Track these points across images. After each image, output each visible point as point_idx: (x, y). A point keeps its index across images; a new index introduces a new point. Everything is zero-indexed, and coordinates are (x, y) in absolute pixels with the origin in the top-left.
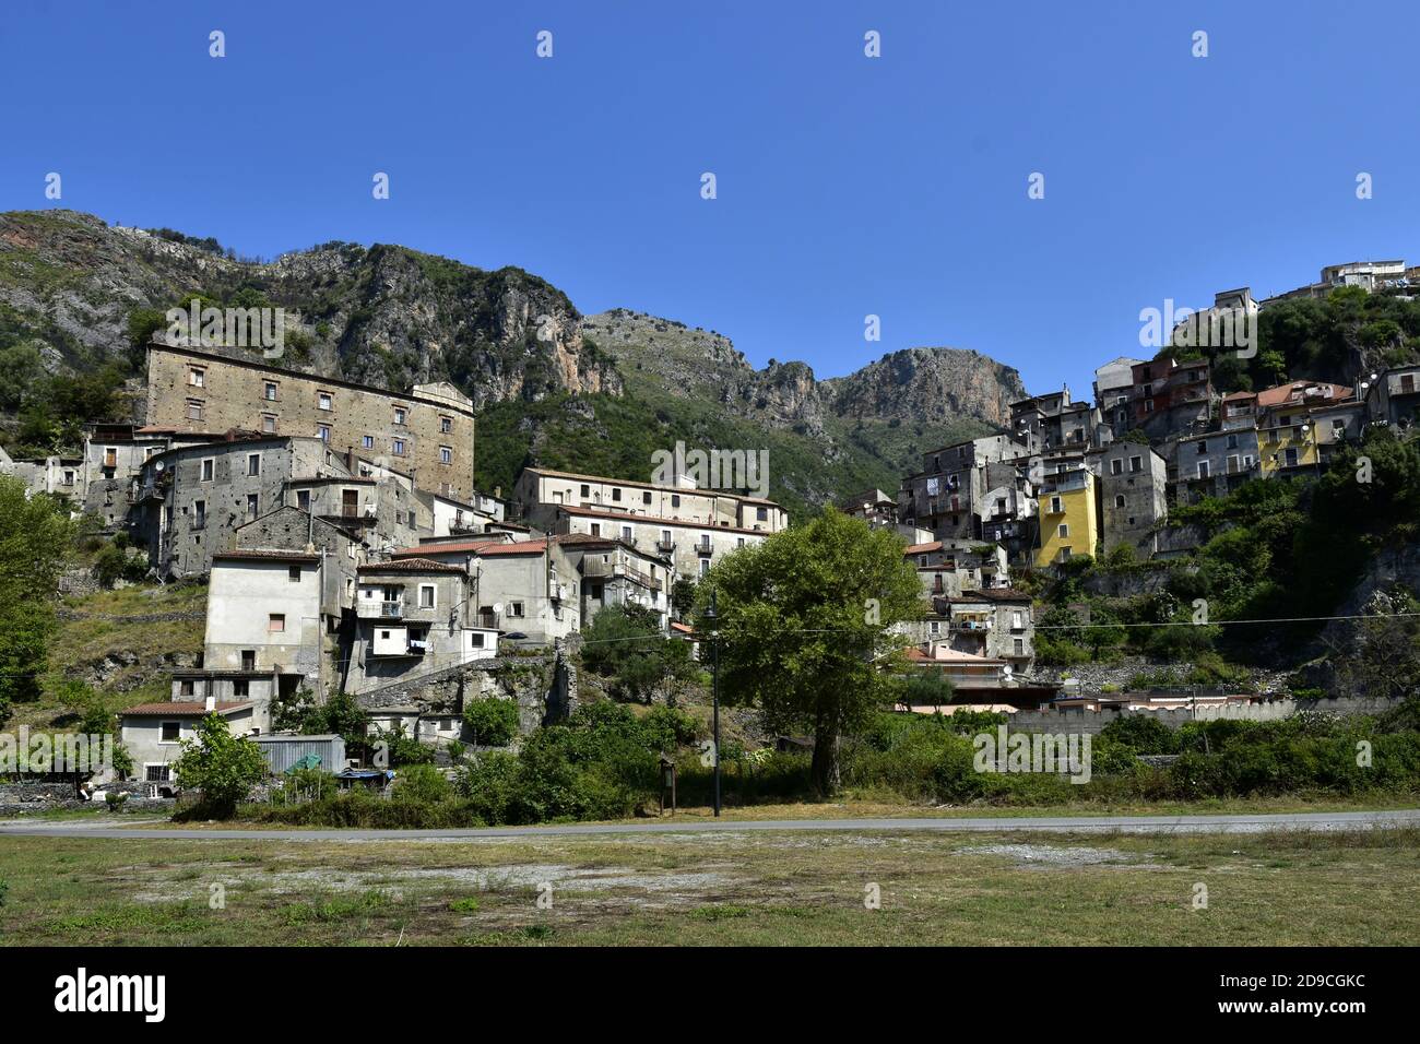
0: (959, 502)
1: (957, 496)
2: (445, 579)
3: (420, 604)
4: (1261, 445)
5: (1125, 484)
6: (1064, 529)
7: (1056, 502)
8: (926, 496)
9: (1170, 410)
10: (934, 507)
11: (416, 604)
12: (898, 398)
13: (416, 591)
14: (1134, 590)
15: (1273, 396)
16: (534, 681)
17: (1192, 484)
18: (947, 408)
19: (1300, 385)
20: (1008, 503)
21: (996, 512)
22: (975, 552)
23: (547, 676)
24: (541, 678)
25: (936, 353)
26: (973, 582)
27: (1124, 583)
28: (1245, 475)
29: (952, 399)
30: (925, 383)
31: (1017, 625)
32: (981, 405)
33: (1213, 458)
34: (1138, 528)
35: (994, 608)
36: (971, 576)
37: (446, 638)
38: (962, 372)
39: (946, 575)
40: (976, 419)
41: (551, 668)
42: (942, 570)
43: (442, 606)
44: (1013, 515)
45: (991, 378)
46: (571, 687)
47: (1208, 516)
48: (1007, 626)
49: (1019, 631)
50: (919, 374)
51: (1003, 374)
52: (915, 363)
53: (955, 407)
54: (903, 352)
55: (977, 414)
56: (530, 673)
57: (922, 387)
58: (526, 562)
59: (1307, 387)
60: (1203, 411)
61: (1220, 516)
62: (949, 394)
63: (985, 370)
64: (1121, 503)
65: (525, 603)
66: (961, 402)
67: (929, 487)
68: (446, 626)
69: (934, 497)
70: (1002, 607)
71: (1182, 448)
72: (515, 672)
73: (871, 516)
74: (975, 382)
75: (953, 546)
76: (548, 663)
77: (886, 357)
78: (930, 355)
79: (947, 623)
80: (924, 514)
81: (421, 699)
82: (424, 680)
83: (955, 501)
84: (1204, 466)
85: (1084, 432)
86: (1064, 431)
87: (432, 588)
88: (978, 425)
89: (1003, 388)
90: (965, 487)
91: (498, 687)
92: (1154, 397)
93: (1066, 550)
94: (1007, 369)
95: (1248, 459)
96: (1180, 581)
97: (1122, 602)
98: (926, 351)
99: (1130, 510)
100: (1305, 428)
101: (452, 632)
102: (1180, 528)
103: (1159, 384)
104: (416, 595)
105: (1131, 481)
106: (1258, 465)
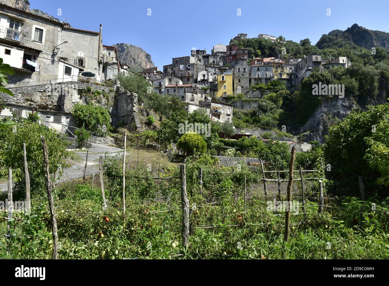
0: (190, 73)
1: (189, 71)
2: (51, 27)
3: (33, 38)
4: (274, 71)
5: (241, 75)
6: (225, 86)
7: (223, 77)
8: (179, 70)
9: (237, 60)
10: (182, 74)
11: (30, 37)
12: (120, 56)
13: (31, 29)
14: (248, 107)
15: (266, 60)
16: (104, 100)
17: (255, 79)
18: (133, 62)
19: (273, 58)
20: (206, 76)
21: (202, 78)
22: (202, 89)
23: (110, 99)
24: (108, 99)
25: (131, 46)
26: (202, 99)
27: (245, 105)
28: (270, 79)
29: (134, 60)
30: (127, 54)
31: (228, 113)
32: (141, 63)
33: (261, 72)
34: (244, 89)
35: (223, 106)
36: (202, 97)
37: (49, 65)
38: (137, 53)
39: (195, 95)
40: (140, 66)
41: (113, 94)
42: (194, 93)
43: (48, 43)
44: (207, 80)
45: (144, 56)
46: (135, 105)
47: (263, 88)
48: (226, 113)
49: (228, 115)
50: (126, 51)
51: (147, 56)
52: (125, 48)
53: (134, 62)
54: (122, 44)
55: (140, 65)
56: (101, 95)
57: (126, 54)
58: (88, 37)
59: (275, 59)
60: (245, 62)
61: (267, 89)
62: (133, 58)
63: (143, 54)
64: (239, 81)
65: (86, 59)
66: (136, 61)
67: (180, 68)
68: (50, 57)
69: (182, 71)
70: (225, 106)
71: (253, 68)
72: (93, 93)
73: (156, 75)
74: (140, 56)
75: (196, 86)
76: (111, 91)
77: (118, 44)
78: (129, 46)
79: (209, 109)
80: (178, 76)
81: (32, 101)
82: (35, 88)
83: (189, 73)
84: (258, 74)
85: (215, 62)
86: (210, 60)
87: (42, 30)
88: (140, 68)
89: (147, 59)
90: (192, 69)
91: (81, 101)
92: (232, 56)
93: (225, 93)
94: (148, 55)
95: (270, 74)
96: (262, 106)
97: (244, 111)
98: (129, 45)
99: (242, 84)
100: (285, 68)
101: (53, 62)
102: (255, 91)
103: (233, 52)
104: (31, 32)
105: (243, 75)
106: (273, 77)
